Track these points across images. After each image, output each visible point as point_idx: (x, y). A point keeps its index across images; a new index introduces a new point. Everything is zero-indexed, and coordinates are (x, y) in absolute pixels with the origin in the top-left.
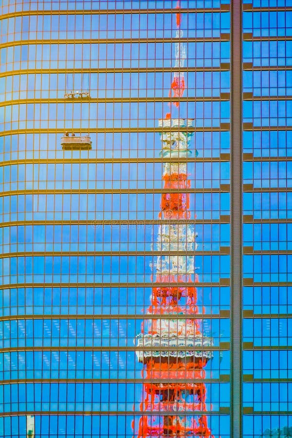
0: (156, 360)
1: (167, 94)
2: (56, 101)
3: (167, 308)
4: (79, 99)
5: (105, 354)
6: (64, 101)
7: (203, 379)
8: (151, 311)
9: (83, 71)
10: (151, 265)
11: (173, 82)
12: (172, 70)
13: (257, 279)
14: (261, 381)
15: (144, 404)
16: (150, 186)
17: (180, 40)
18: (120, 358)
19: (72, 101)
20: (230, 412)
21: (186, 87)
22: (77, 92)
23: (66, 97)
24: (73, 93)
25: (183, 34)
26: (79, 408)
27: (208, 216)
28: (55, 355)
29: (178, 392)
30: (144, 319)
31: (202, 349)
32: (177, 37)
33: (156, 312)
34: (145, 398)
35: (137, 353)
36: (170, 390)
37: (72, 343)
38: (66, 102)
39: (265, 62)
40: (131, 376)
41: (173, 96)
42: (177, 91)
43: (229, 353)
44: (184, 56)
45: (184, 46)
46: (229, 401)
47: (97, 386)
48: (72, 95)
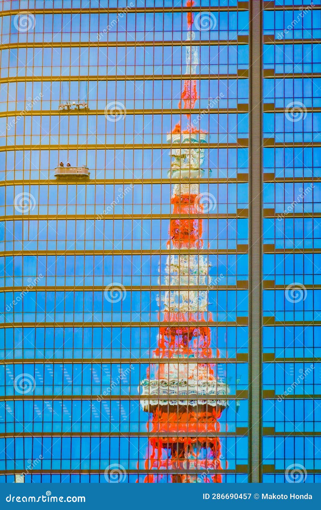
0: (163, 409)
1: (176, 106)
2: (50, 113)
3: (176, 350)
4: (76, 110)
5: (106, 404)
6: (58, 114)
7: (217, 433)
8: (158, 354)
9: (80, 79)
10: (158, 299)
11: (183, 91)
12: (182, 77)
13: (279, 317)
14: (284, 434)
15: (150, 461)
16: (156, 210)
17: (192, 43)
18: (122, 408)
19: (67, 114)
20: (247, 470)
21: (198, 97)
22: (74, 103)
23: (61, 109)
24: (69, 104)
25: (195, 36)
26: (76, 466)
27: (223, 245)
28: (48, 404)
29: (189, 447)
30: (149, 363)
31: (217, 398)
32: (189, 39)
33: (163, 355)
34: (151, 454)
35: (142, 402)
36: (179, 443)
37: (67, 391)
38: (61, 114)
39: (289, 69)
40: (134, 428)
41: (183, 108)
42: (188, 102)
43: (246, 402)
44: (196, 61)
45: (196, 50)
47: (95, 440)
48: (68, 106)
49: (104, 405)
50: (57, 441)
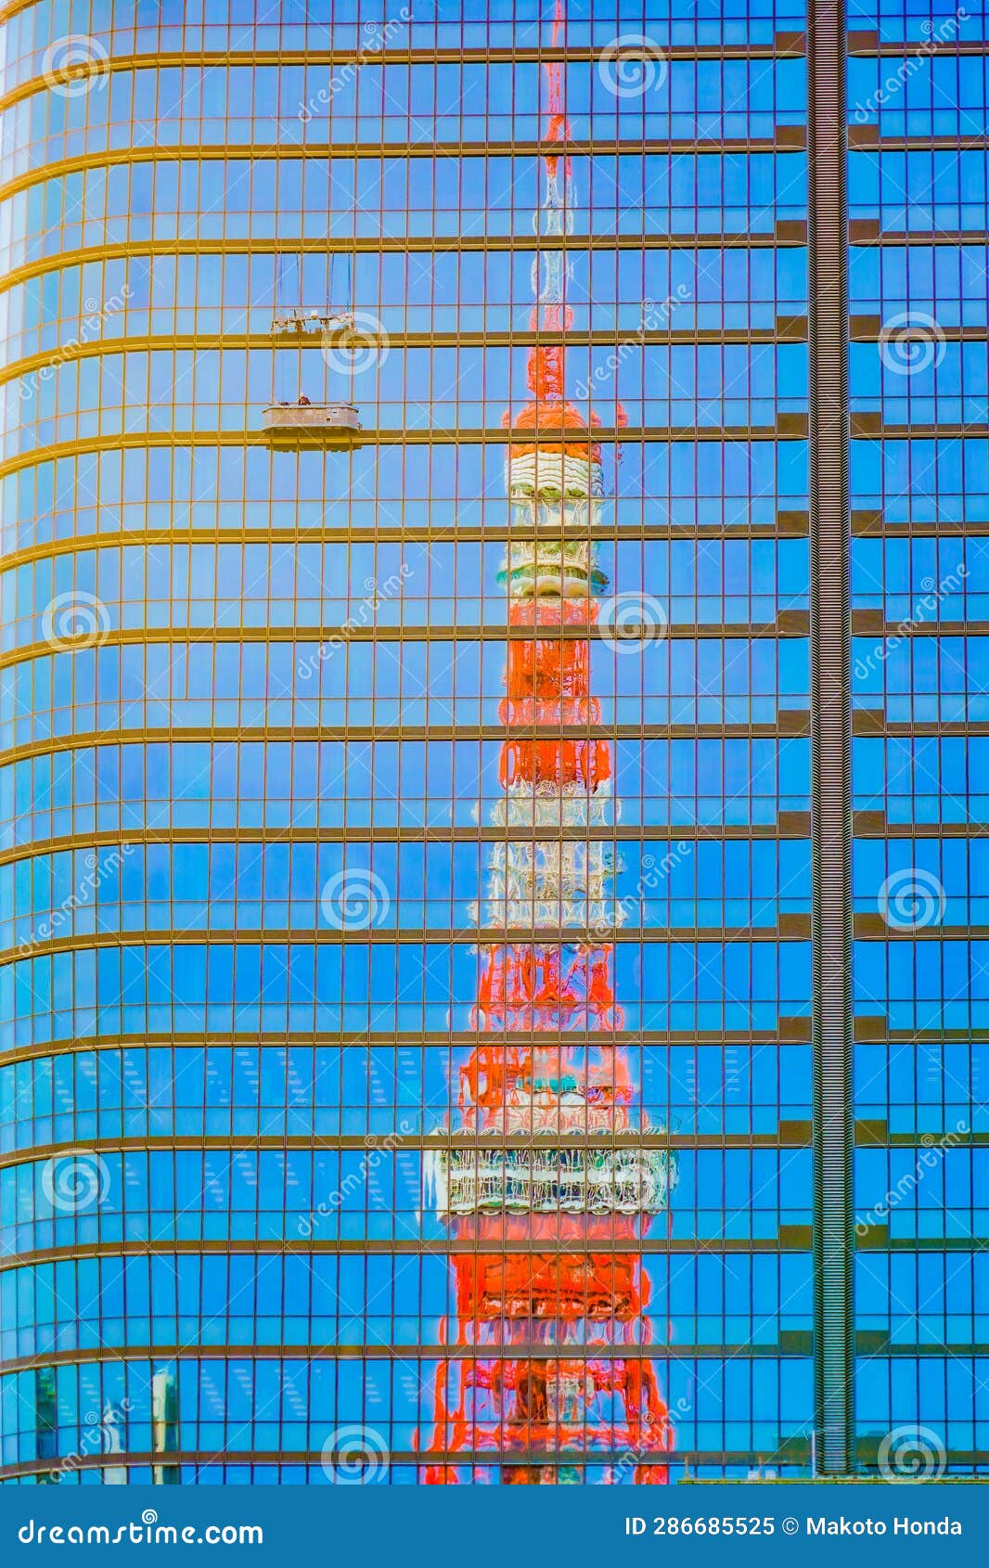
2: (246, 343)
4: (319, 335)
6: (269, 344)
14: (915, 1246)
19: (295, 344)
20: (811, 1346)
22: (314, 313)
23: (278, 330)
24: (298, 318)
38: (279, 344)
46: (811, 1311)
47: (379, 1264)
48: (298, 323)
49: (404, 1165)
50: (269, 1265)
